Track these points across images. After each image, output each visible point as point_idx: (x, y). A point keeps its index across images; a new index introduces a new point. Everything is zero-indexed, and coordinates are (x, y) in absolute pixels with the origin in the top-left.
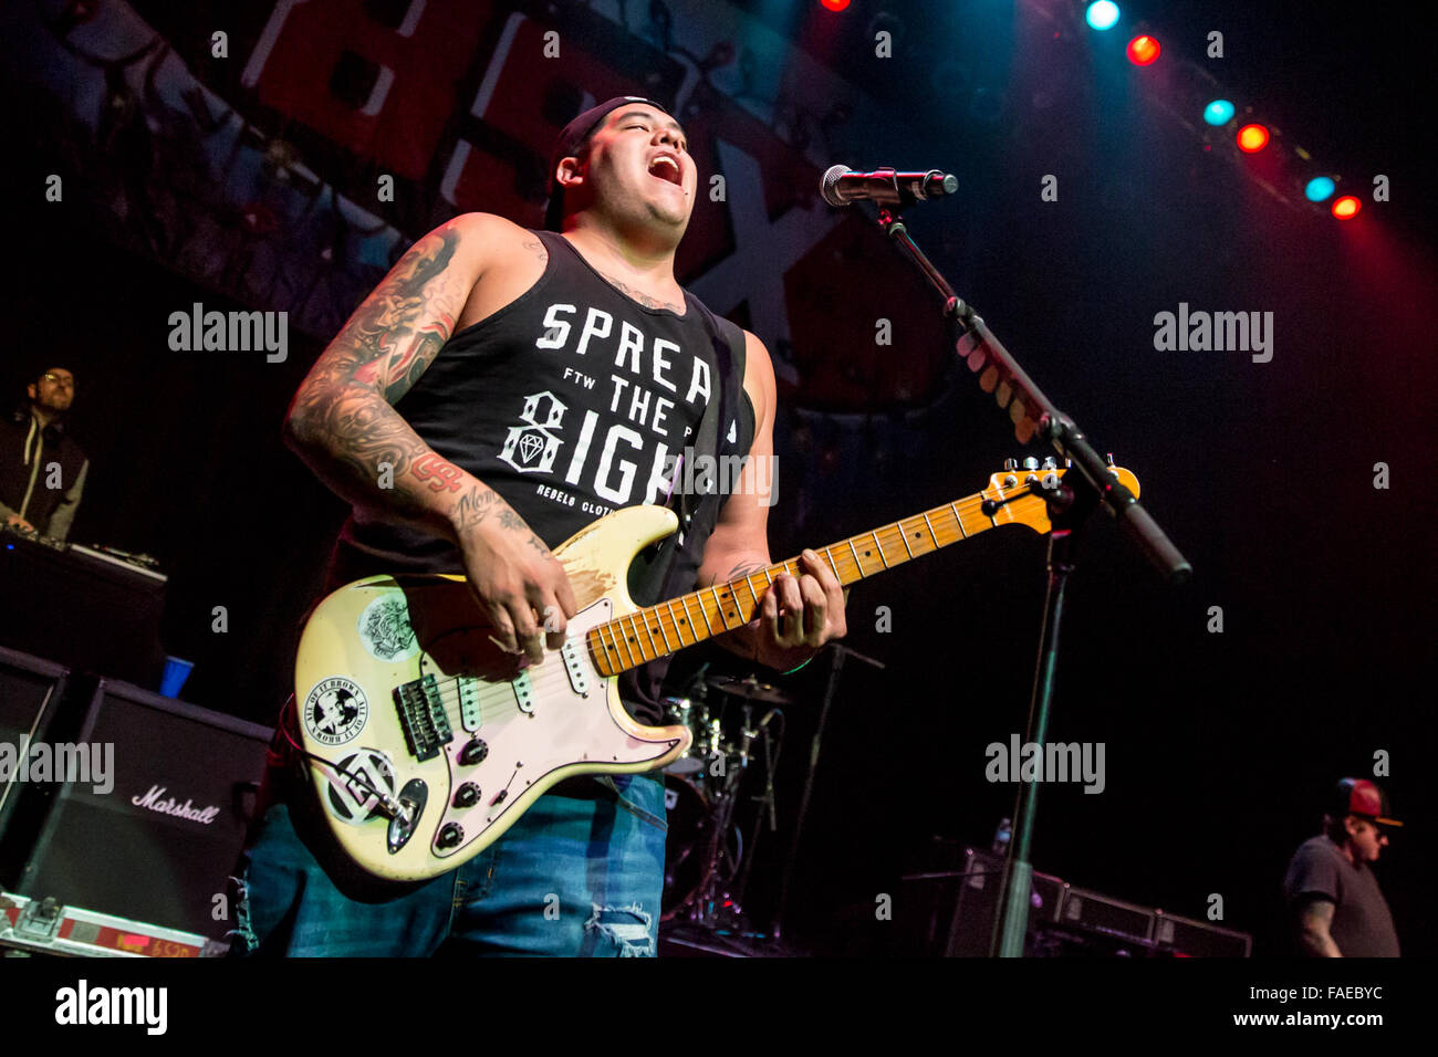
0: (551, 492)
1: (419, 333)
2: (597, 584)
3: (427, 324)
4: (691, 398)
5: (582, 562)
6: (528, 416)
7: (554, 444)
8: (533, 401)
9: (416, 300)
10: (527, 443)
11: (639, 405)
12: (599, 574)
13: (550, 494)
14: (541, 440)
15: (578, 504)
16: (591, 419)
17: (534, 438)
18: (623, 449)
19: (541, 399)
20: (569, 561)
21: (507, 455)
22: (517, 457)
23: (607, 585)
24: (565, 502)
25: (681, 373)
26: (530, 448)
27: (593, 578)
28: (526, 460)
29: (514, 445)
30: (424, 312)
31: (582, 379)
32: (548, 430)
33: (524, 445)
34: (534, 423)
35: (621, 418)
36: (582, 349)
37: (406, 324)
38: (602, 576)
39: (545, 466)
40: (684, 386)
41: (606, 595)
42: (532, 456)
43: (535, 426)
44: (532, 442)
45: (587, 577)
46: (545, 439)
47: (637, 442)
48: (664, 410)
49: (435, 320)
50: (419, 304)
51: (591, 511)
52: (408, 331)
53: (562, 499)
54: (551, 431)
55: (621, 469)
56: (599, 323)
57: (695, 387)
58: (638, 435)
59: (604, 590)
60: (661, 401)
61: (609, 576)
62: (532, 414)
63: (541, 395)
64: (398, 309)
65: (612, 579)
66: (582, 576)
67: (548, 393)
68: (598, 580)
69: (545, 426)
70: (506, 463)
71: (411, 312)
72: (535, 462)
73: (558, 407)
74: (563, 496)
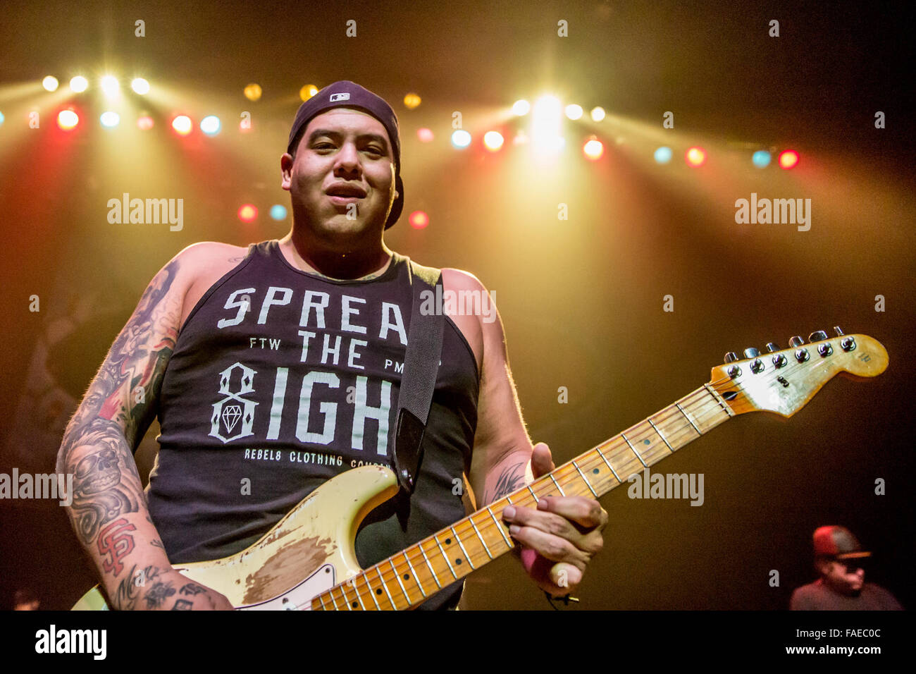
0: (256, 452)
1: (153, 352)
2: (317, 551)
3: (158, 343)
4: (383, 335)
5: (302, 530)
6: (224, 390)
7: (250, 407)
8: (226, 374)
9: (147, 324)
10: (228, 414)
11: (330, 351)
12: (320, 539)
13: (256, 456)
14: (239, 407)
15: (285, 458)
16: (282, 375)
17: (233, 407)
18: (321, 393)
19: (233, 370)
20: (290, 532)
21: (215, 431)
22: (223, 431)
23: (327, 551)
24: (272, 458)
25: (369, 317)
26: (231, 418)
27: (313, 545)
28: (229, 431)
29: (218, 420)
30: (153, 333)
31: (267, 344)
32: (242, 396)
33: (226, 417)
34: (230, 394)
35: (313, 365)
36: (262, 319)
37: (141, 347)
38: (323, 541)
39: (247, 430)
40: (374, 327)
41: (327, 560)
42: (234, 425)
43: (232, 396)
44: (232, 412)
45: (308, 545)
46: (242, 405)
47: (333, 381)
48: (358, 349)
49: (163, 337)
50: (149, 327)
51: (299, 461)
52: (143, 353)
53: (269, 456)
54: (247, 396)
55: (322, 411)
56: (279, 296)
57: (385, 325)
58: (334, 375)
59: (325, 556)
60: (354, 342)
61: (329, 541)
62: (228, 385)
63: (232, 367)
64: (135, 336)
65: (332, 544)
66: (302, 545)
67: (238, 364)
68: (319, 546)
69: (239, 394)
70: (215, 437)
71: (144, 335)
72: (238, 430)
73: (249, 373)
74: (269, 453)
